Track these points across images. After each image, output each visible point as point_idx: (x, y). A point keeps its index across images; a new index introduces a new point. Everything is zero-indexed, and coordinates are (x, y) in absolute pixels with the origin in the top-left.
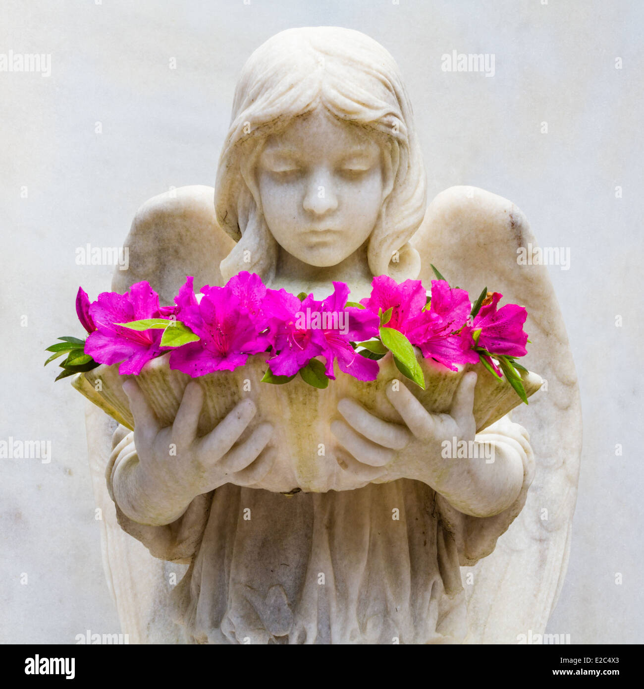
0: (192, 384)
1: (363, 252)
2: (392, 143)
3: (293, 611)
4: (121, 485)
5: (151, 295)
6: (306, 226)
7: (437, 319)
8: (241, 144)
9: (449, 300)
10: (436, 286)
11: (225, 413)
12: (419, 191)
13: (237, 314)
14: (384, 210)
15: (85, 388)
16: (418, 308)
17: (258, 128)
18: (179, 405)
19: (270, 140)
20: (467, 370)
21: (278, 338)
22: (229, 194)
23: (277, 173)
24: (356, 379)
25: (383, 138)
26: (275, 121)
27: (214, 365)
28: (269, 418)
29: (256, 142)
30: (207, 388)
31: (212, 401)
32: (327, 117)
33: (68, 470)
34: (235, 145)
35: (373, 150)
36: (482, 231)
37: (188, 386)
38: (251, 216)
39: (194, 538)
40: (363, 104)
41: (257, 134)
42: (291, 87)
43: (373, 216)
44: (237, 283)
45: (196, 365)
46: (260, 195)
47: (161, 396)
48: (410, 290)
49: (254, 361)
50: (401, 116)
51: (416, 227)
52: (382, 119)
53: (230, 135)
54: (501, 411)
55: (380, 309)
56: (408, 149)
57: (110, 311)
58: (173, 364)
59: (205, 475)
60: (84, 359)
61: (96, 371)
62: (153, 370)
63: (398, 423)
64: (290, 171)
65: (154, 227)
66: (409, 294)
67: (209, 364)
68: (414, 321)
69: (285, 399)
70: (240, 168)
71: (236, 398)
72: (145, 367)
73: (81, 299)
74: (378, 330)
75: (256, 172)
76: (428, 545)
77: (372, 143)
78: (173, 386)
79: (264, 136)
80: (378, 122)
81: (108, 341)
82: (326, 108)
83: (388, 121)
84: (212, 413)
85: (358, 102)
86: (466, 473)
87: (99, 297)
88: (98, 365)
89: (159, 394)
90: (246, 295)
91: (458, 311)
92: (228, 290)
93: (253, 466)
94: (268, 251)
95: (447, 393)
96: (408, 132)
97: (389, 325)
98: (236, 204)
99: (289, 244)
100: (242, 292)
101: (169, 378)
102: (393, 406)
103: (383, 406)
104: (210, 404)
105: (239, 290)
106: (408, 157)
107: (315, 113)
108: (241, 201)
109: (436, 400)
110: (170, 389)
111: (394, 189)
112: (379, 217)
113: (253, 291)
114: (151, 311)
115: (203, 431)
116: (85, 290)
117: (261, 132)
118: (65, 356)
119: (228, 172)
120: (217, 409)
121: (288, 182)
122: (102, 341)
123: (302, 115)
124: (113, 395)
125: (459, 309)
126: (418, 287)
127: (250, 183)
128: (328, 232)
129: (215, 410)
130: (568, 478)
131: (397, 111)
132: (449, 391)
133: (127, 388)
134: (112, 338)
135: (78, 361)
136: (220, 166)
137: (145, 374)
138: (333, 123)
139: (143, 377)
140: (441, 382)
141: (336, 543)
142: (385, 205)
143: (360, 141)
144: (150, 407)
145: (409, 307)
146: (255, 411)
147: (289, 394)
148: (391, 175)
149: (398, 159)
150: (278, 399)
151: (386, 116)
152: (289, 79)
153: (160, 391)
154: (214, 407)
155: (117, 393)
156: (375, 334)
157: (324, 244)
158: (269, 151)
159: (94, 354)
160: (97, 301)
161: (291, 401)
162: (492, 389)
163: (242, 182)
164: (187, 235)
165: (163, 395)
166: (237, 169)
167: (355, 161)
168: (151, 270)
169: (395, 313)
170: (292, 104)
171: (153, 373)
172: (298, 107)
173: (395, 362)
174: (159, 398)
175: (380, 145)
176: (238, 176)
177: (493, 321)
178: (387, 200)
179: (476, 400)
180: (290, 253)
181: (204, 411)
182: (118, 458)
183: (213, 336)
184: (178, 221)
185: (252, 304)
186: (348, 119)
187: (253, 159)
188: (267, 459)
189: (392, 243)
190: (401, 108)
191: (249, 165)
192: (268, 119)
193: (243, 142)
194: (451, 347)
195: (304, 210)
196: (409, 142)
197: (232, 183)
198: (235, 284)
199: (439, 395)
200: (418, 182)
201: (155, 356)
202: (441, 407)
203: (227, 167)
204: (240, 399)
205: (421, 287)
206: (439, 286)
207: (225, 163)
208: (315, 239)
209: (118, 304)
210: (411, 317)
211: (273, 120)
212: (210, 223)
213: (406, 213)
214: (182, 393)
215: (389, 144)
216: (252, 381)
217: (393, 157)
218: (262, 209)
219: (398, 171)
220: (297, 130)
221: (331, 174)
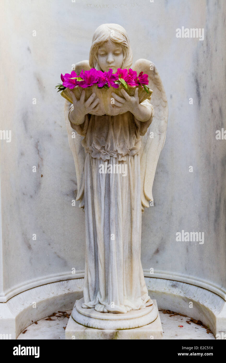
2: (125, 47)
3: (106, 141)
5: (75, 73)
6: (107, 65)
9: (132, 73)
13: (91, 76)
14: (124, 62)
15: (63, 94)
18: (81, 95)
19: (100, 47)
20: (137, 87)
21: (99, 80)
23: (101, 54)
24: (114, 88)
25: (123, 46)
28: (98, 97)
32: (111, 42)
35: (121, 49)
36: (146, 68)
37: (83, 91)
38: (96, 64)
39: (86, 129)
40: (118, 39)
41: (97, 46)
42: (104, 36)
43: (121, 63)
45: (84, 86)
46: (98, 59)
49: (95, 85)
53: (92, 47)
55: (119, 74)
56: (128, 49)
58: (79, 87)
59: (87, 109)
60: (63, 87)
61: (65, 90)
62: (76, 88)
63: (123, 97)
64: (104, 54)
66: (125, 72)
69: (101, 93)
71: (92, 93)
72: (74, 88)
73: (62, 76)
75: (97, 54)
76: (133, 129)
77: (121, 47)
78: (80, 91)
80: (121, 43)
82: (111, 40)
83: (124, 43)
84: (87, 97)
85: (117, 38)
88: (65, 88)
90: (93, 73)
92: (89, 72)
93: (96, 107)
96: (128, 45)
97: (121, 78)
101: (79, 90)
102: (122, 94)
103: (120, 94)
104: (87, 94)
107: (108, 41)
108: (94, 61)
110: (79, 92)
111: (126, 58)
112: (123, 64)
114: (75, 76)
115: (86, 100)
116: (62, 74)
118: (59, 87)
121: (104, 56)
122: (66, 83)
127: (96, 57)
128: (112, 66)
130: (165, 121)
131: (126, 41)
132: (133, 91)
133: (71, 92)
134: (68, 82)
135: (61, 88)
139: (74, 90)
140: (131, 89)
143: (118, 47)
144: (76, 96)
145: (124, 74)
146: (95, 95)
147: (102, 91)
148: (125, 55)
150: (100, 93)
151: (123, 41)
152: (103, 34)
153: (77, 92)
154: (88, 95)
155: (69, 94)
156: (118, 79)
158: (99, 50)
160: (65, 76)
161: (102, 93)
162: (142, 91)
163: (94, 57)
166: (93, 54)
167: (117, 51)
169: (122, 75)
170: (104, 39)
171: (76, 89)
172: (105, 40)
173: (122, 84)
174: (77, 94)
178: (124, 60)
183: (87, 80)
184: (82, 68)
186: (115, 42)
187: (96, 52)
191: (96, 53)
192: (99, 43)
194: (133, 82)
195: (107, 62)
196: (129, 47)
197: (92, 57)
199: (131, 92)
200: (131, 56)
202: (132, 95)
204: (93, 93)
206: (130, 70)
207: (91, 53)
208: (109, 68)
209: (69, 75)
210: (125, 76)
213: (128, 62)
214: (82, 93)
215: (124, 48)
216: (95, 89)
217: (125, 51)
218: (99, 62)
219: (126, 54)
220: (105, 45)
221: (112, 54)
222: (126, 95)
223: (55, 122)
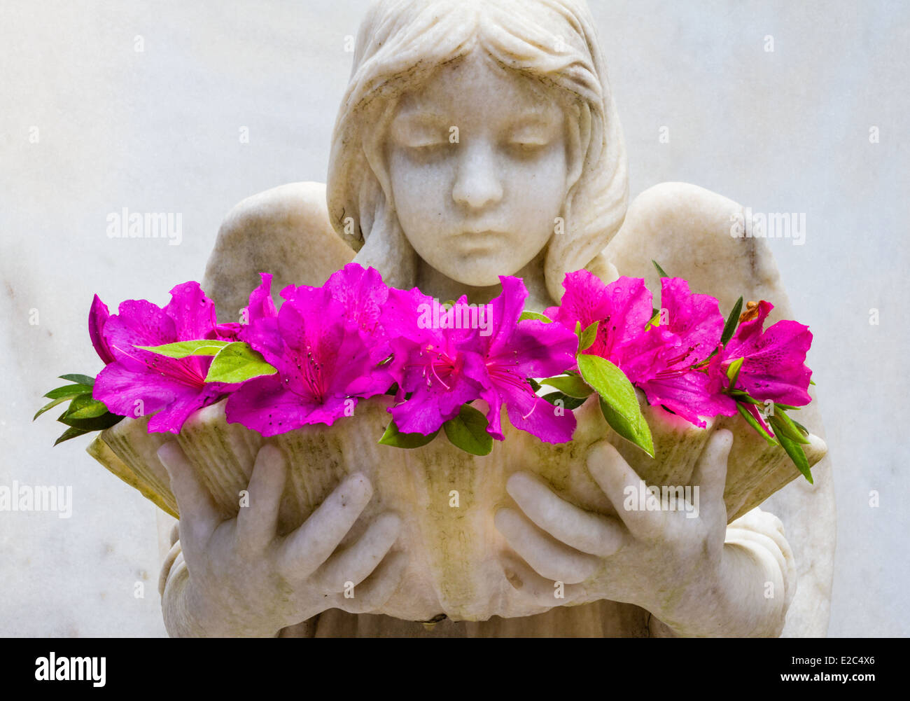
0: (268, 448)
1: (540, 263)
2: (581, 106)
5: (203, 304)
6: (456, 225)
7: (673, 340)
8: (363, 108)
9: (689, 311)
10: (669, 287)
11: (321, 497)
12: (619, 179)
13: (341, 331)
14: (569, 205)
15: (106, 457)
16: (639, 323)
17: (387, 82)
19: (404, 100)
20: (718, 427)
21: (409, 371)
22: (347, 184)
23: (415, 150)
24: (538, 440)
25: (568, 98)
26: (411, 70)
27: (301, 417)
28: (395, 505)
29: (384, 104)
30: (291, 454)
31: (300, 476)
32: (488, 65)
33: (142, 573)
34: (355, 110)
35: (554, 116)
37: (260, 452)
38: (378, 214)
40: (539, 47)
41: (387, 91)
42: (436, 20)
43: (553, 213)
44: (342, 283)
45: (270, 416)
46: (391, 183)
47: (219, 469)
48: (625, 294)
49: (369, 410)
50: (593, 68)
51: (615, 229)
52: (567, 69)
53: (348, 95)
54: (761, 494)
55: (578, 323)
56: (602, 117)
57: (137, 331)
58: (231, 416)
59: (292, 597)
60: (97, 408)
61: (118, 429)
62: (205, 426)
64: (434, 146)
66: (624, 301)
67: (293, 415)
68: (633, 346)
69: (419, 474)
70: (361, 145)
71: (339, 471)
72: (189, 420)
73: (97, 314)
74: (574, 358)
75: (386, 149)
77: (553, 104)
78: (236, 451)
79: (396, 94)
80: (561, 73)
81: (133, 379)
82: (486, 50)
83: (576, 74)
84: (301, 497)
85: (533, 43)
86: (710, 593)
87: (120, 308)
88: (120, 418)
89: (216, 466)
90: (357, 302)
91: (702, 331)
92: (325, 294)
93: (369, 582)
94: (402, 265)
95: (684, 465)
96: (603, 93)
97: (590, 352)
98: (357, 198)
99: (432, 252)
100: (350, 297)
101: (231, 439)
102: (597, 486)
103: (581, 486)
104: (297, 481)
105: (346, 295)
106: (604, 130)
107: (469, 58)
108: (364, 193)
109: (666, 476)
110: (231, 456)
111: (583, 176)
112: (562, 214)
113: (368, 295)
114: (203, 330)
116: (104, 300)
117: (392, 88)
118: (65, 405)
119: (344, 150)
120: (309, 490)
121: (430, 163)
122: (124, 379)
123: (450, 61)
124: (146, 467)
125: (705, 328)
126: (639, 289)
127: (377, 166)
128: (488, 234)
129: (306, 491)
130: (818, 586)
131: (588, 61)
132: (689, 461)
133: (164, 455)
134: (140, 374)
135: (87, 411)
136: (334, 142)
137: (190, 431)
138: (496, 74)
139: (189, 437)
140: (676, 447)
142: (570, 198)
143: (535, 100)
144: (203, 487)
145: (624, 322)
146: (371, 493)
147: (427, 465)
148: (579, 154)
149: (589, 131)
150: (409, 474)
151: (572, 65)
153: (217, 461)
154: (304, 487)
155: (151, 465)
156: (570, 365)
157: (482, 253)
158: (403, 116)
159: (110, 400)
160: (118, 314)
161: (430, 477)
162: (754, 458)
163: (365, 163)
164: (292, 251)
165: (222, 467)
166: (359, 145)
167: (528, 131)
169: (602, 332)
170: (436, 45)
171: (203, 430)
172: (446, 49)
173: (604, 409)
174: (215, 471)
175: (563, 108)
176: (360, 156)
177: (757, 348)
178: (574, 192)
179: (729, 476)
180: (434, 266)
181: (287, 494)
182: (174, 565)
183: (299, 367)
185: (365, 316)
186: (518, 67)
187: (380, 129)
188: (392, 571)
189: (580, 253)
190: (593, 57)
191: (375, 139)
192: (401, 67)
193: (366, 104)
194: (691, 390)
195: (454, 202)
196: (605, 107)
197: (351, 167)
198: (339, 284)
199: (672, 467)
200: (617, 166)
201: (207, 402)
203: (343, 142)
204: (346, 473)
205: (644, 289)
206: (672, 288)
207: (341, 138)
208: (469, 245)
209: (150, 318)
210: (626, 339)
211: (409, 69)
213: (601, 209)
214: (252, 463)
215: (577, 108)
216: (365, 443)
217: (581, 128)
218: (393, 201)
219: (589, 149)
220: (443, 84)
221: (492, 149)
223: (107, 550)
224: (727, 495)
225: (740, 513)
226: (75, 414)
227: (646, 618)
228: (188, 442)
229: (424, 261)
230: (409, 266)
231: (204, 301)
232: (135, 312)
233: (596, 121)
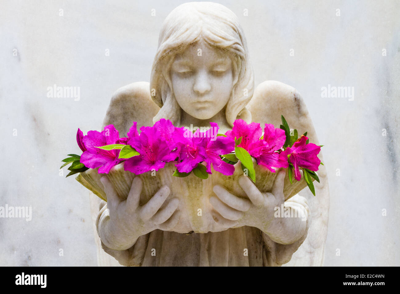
0: (137, 178)
1: (223, 112)
2: (237, 58)
4: (102, 230)
5: (115, 132)
6: (195, 99)
7: (266, 144)
8: (162, 59)
11: (154, 193)
12: (251, 82)
13: (160, 141)
14: (233, 91)
15: (82, 181)
16: (258, 137)
17: (171, 51)
18: (130, 189)
19: (177, 56)
21: (181, 153)
22: (157, 84)
23: (180, 73)
24: (223, 175)
25: (233, 55)
26: (179, 47)
27: (148, 168)
28: (177, 196)
29: (170, 58)
30: (144, 180)
31: (147, 187)
32: (205, 45)
33: (83, 220)
34: (160, 60)
35: (228, 61)
37: (134, 179)
38: (168, 95)
40: (223, 38)
41: (170, 54)
42: (187, 30)
43: (228, 94)
44: (159, 125)
45: (138, 168)
46: (172, 84)
47: (121, 185)
48: (254, 128)
49: (169, 166)
50: (241, 44)
51: (249, 99)
52: (233, 45)
53: (157, 54)
54: (297, 190)
55: (236, 137)
56: (245, 60)
57: (93, 140)
58: (126, 168)
59: (144, 225)
60: (81, 165)
61: (87, 172)
62: (116, 171)
63: (245, 198)
64: (187, 72)
65: (121, 102)
66: (253, 130)
67: (145, 168)
68: (255, 144)
69: (185, 186)
70: (162, 71)
71: (159, 185)
72: (111, 169)
73: (79, 134)
74: (234, 148)
75: (170, 73)
76: (258, 258)
77: (228, 57)
78: (126, 179)
79: (174, 55)
80: (230, 47)
81: (93, 156)
82: (205, 40)
83: (235, 47)
84: (147, 193)
85: (221, 37)
86: (279, 223)
87: (88, 133)
88: (87, 169)
89: (120, 184)
90: (164, 131)
92: (154, 128)
93: (169, 221)
94: (176, 112)
95: (270, 182)
96: (245, 53)
97: (240, 146)
98: (161, 89)
99: (187, 108)
100: (162, 129)
101: (125, 175)
102: (242, 189)
103: (236, 189)
104: (146, 188)
105: (160, 129)
106: (245, 65)
107: (199, 42)
108: (163, 87)
109: (264, 185)
110: (125, 181)
111: (238, 81)
112: (231, 95)
113: (168, 129)
114: (115, 140)
115: (142, 203)
116: (81, 130)
117: (172, 53)
118: (70, 164)
119: (156, 73)
120: (150, 191)
121: (186, 78)
122: (89, 156)
123: (192, 44)
124: (96, 184)
126: (258, 126)
127: (167, 78)
128: (206, 102)
129: (149, 192)
130: (323, 222)
131: (240, 42)
133: (103, 180)
134: (94, 155)
135: (77, 166)
136: (152, 70)
137: (112, 173)
138: (208, 47)
139: (111, 174)
140: (267, 176)
141: (212, 258)
142: (234, 89)
143: (221, 56)
144: (115, 190)
145: (253, 137)
146: (169, 192)
147: (188, 183)
148: (237, 74)
149: (240, 66)
150: (182, 186)
151: (234, 44)
152: (186, 26)
153: (120, 182)
154: (148, 190)
155: (98, 183)
157: (204, 108)
158: (177, 62)
159: (86, 163)
160: (87, 135)
161: (189, 186)
163: (163, 78)
164: (137, 106)
165: (122, 184)
166: (161, 71)
167: (219, 66)
168: (120, 123)
169: (245, 140)
170: (187, 38)
171: (116, 173)
172: (191, 39)
174: (120, 186)
175: (231, 59)
176: (161, 75)
178: (235, 86)
179: (285, 185)
180: (187, 113)
181: (143, 192)
182: (101, 216)
183: (147, 153)
184: (133, 99)
185: (167, 136)
186: (215, 45)
187: (168, 66)
188: (176, 216)
189: (237, 108)
190: (241, 40)
191: (167, 70)
192: (176, 46)
193: (164, 58)
195: (194, 91)
196: (246, 57)
197: (158, 79)
198: (158, 125)
199: (266, 182)
201: (116, 164)
202: (267, 189)
203: (156, 71)
204: (162, 186)
207: (155, 69)
208: (199, 106)
209: (98, 136)
210: (253, 142)
211: (178, 46)
212: (148, 100)
214: (131, 183)
215: (236, 58)
216: (168, 176)
217: (238, 65)
218: (173, 91)
219: (240, 72)
220: (190, 51)
221: (207, 73)
222: (254, 192)
224: (284, 191)
225: (290, 197)
226: (74, 167)
227: (261, 232)
228: (110, 176)
229: (184, 111)
230: (179, 113)
231: (115, 131)
232: (92, 134)
233: (242, 62)
